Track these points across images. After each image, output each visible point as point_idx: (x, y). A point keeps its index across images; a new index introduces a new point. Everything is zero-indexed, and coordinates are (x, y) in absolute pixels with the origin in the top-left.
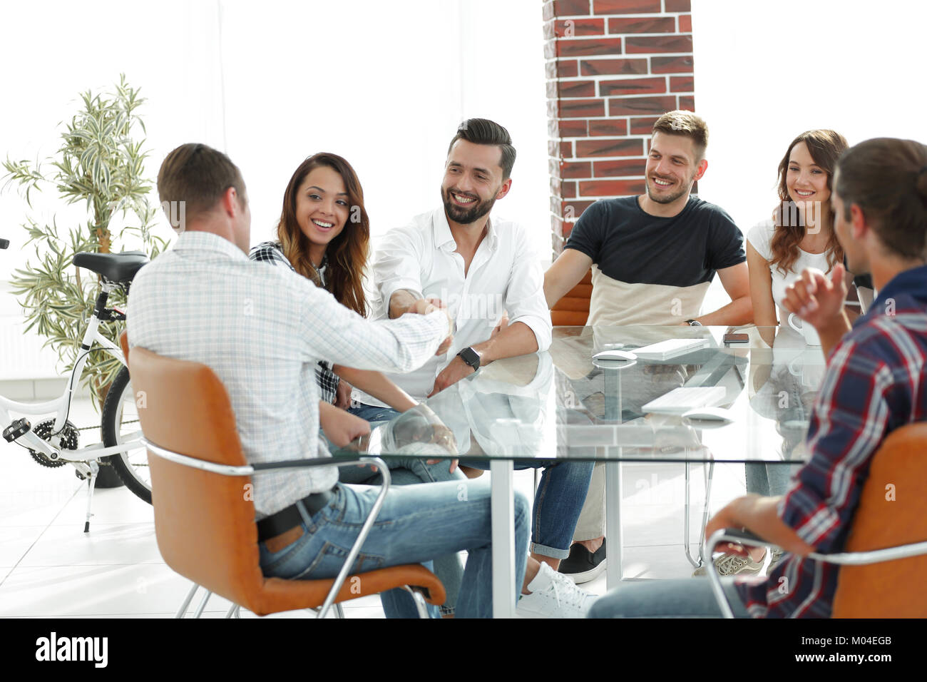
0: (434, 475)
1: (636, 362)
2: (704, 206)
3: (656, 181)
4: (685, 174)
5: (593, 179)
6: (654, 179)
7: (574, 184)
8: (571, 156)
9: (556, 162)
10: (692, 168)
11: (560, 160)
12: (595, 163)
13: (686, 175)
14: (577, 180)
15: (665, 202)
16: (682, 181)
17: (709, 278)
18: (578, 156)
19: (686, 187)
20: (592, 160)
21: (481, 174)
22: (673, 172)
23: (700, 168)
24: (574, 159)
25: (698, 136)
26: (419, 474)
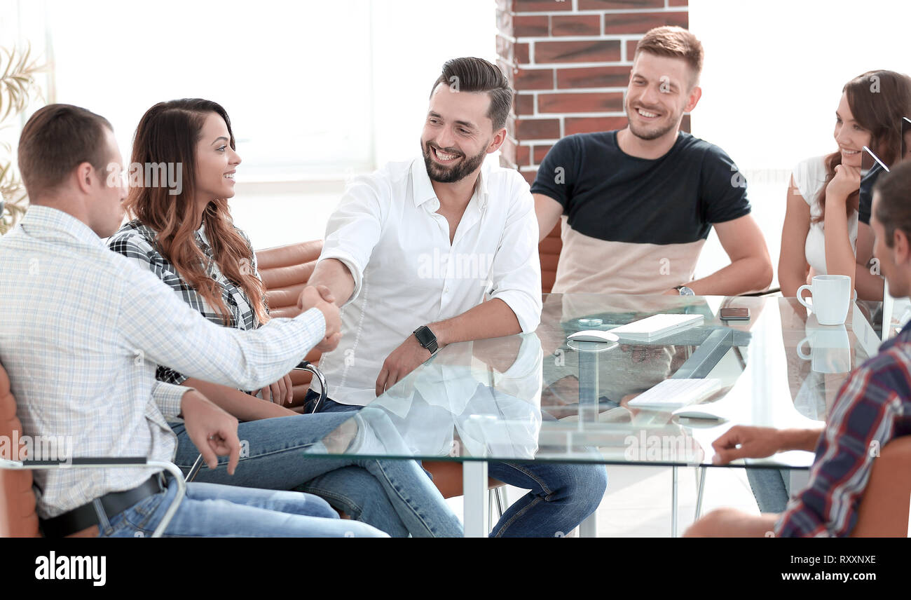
0: (390, 476)
1: (616, 345)
2: (697, 145)
3: (640, 112)
4: (675, 105)
5: (556, 91)
6: (637, 110)
7: (531, 97)
8: (527, 61)
9: (508, 67)
10: (683, 97)
11: (514, 66)
12: (559, 71)
13: (677, 107)
14: (535, 93)
15: (650, 138)
16: (672, 112)
17: (703, 234)
18: (537, 61)
19: (675, 121)
20: (555, 66)
21: (464, 128)
22: (660, 102)
23: (692, 97)
24: (532, 66)
25: (693, 57)
26: (373, 473)
